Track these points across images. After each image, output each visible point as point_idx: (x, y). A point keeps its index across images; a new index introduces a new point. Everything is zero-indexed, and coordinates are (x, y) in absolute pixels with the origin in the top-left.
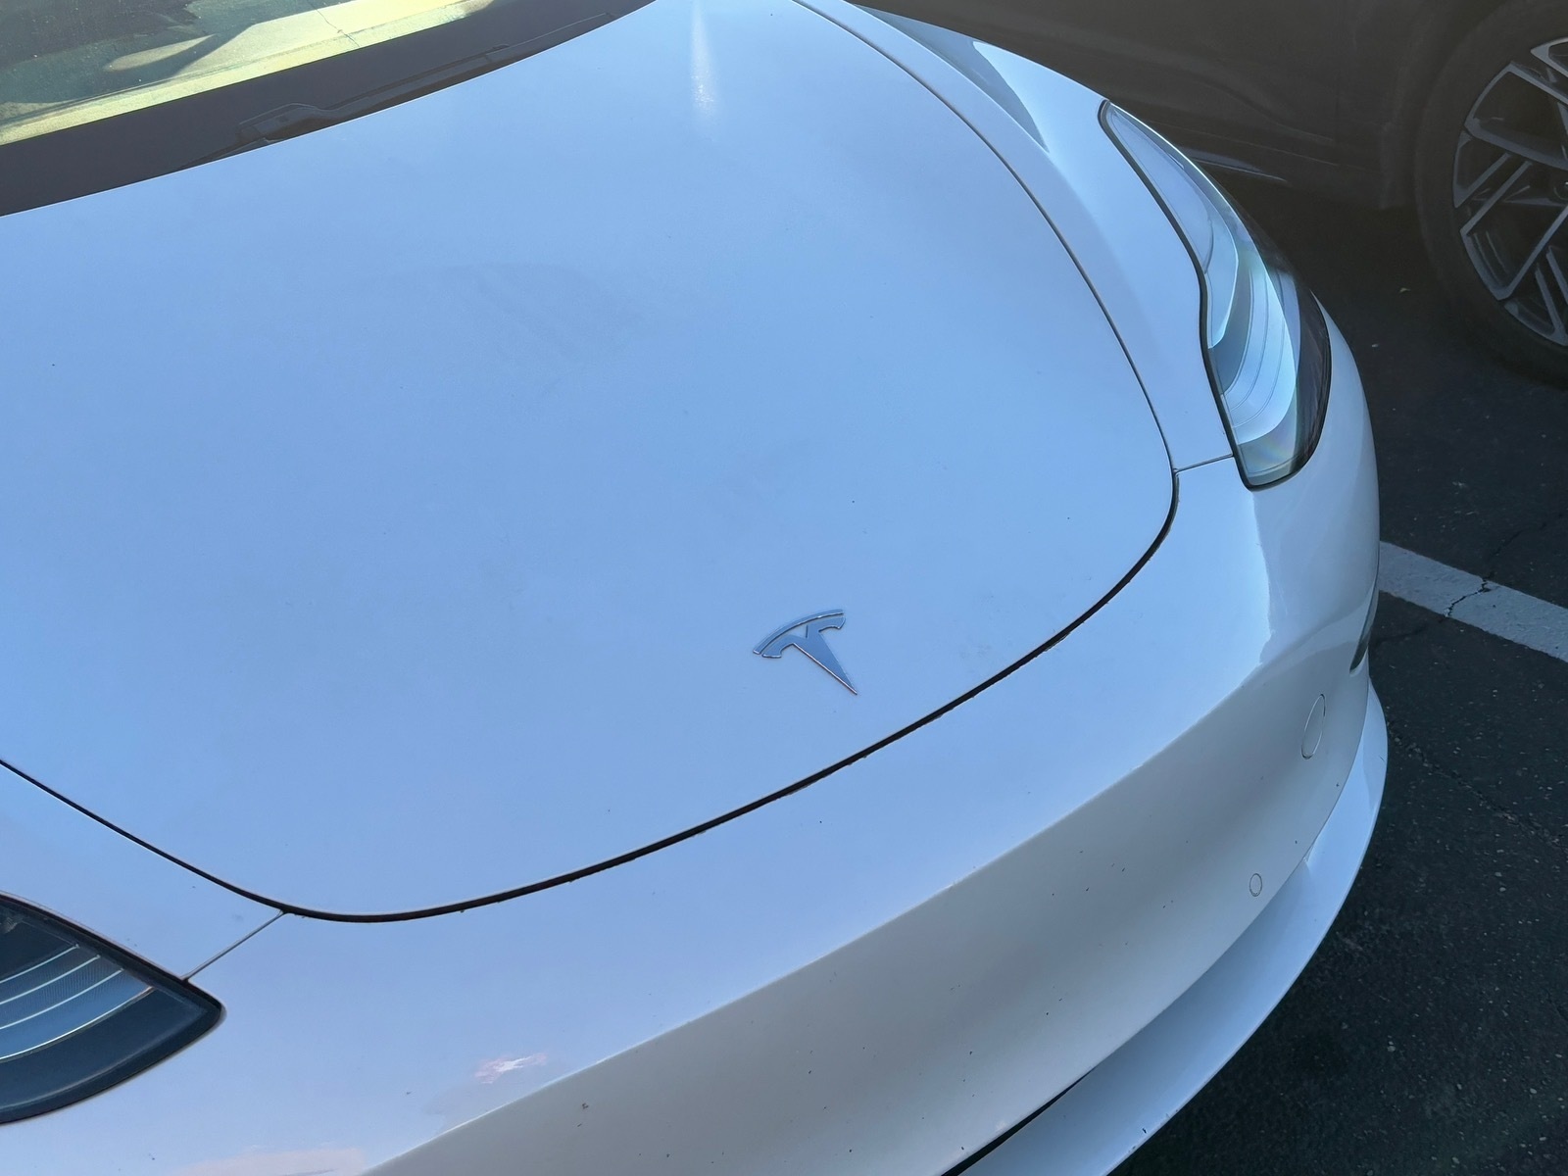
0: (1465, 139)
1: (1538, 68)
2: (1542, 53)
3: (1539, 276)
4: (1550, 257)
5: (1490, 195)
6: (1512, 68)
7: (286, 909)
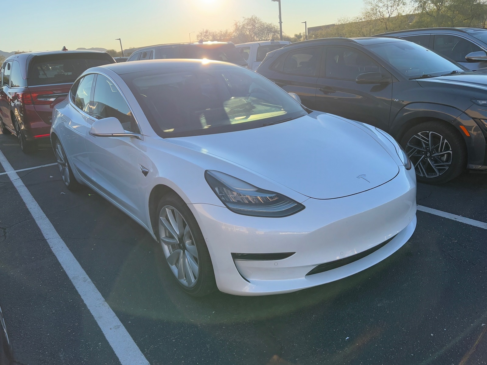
0: (407, 146)
1: (419, 136)
2: (419, 134)
3: (418, 166)
4: (420, 163)
5: (411, 155)
6: (414, 136)
7: (310, 197)
